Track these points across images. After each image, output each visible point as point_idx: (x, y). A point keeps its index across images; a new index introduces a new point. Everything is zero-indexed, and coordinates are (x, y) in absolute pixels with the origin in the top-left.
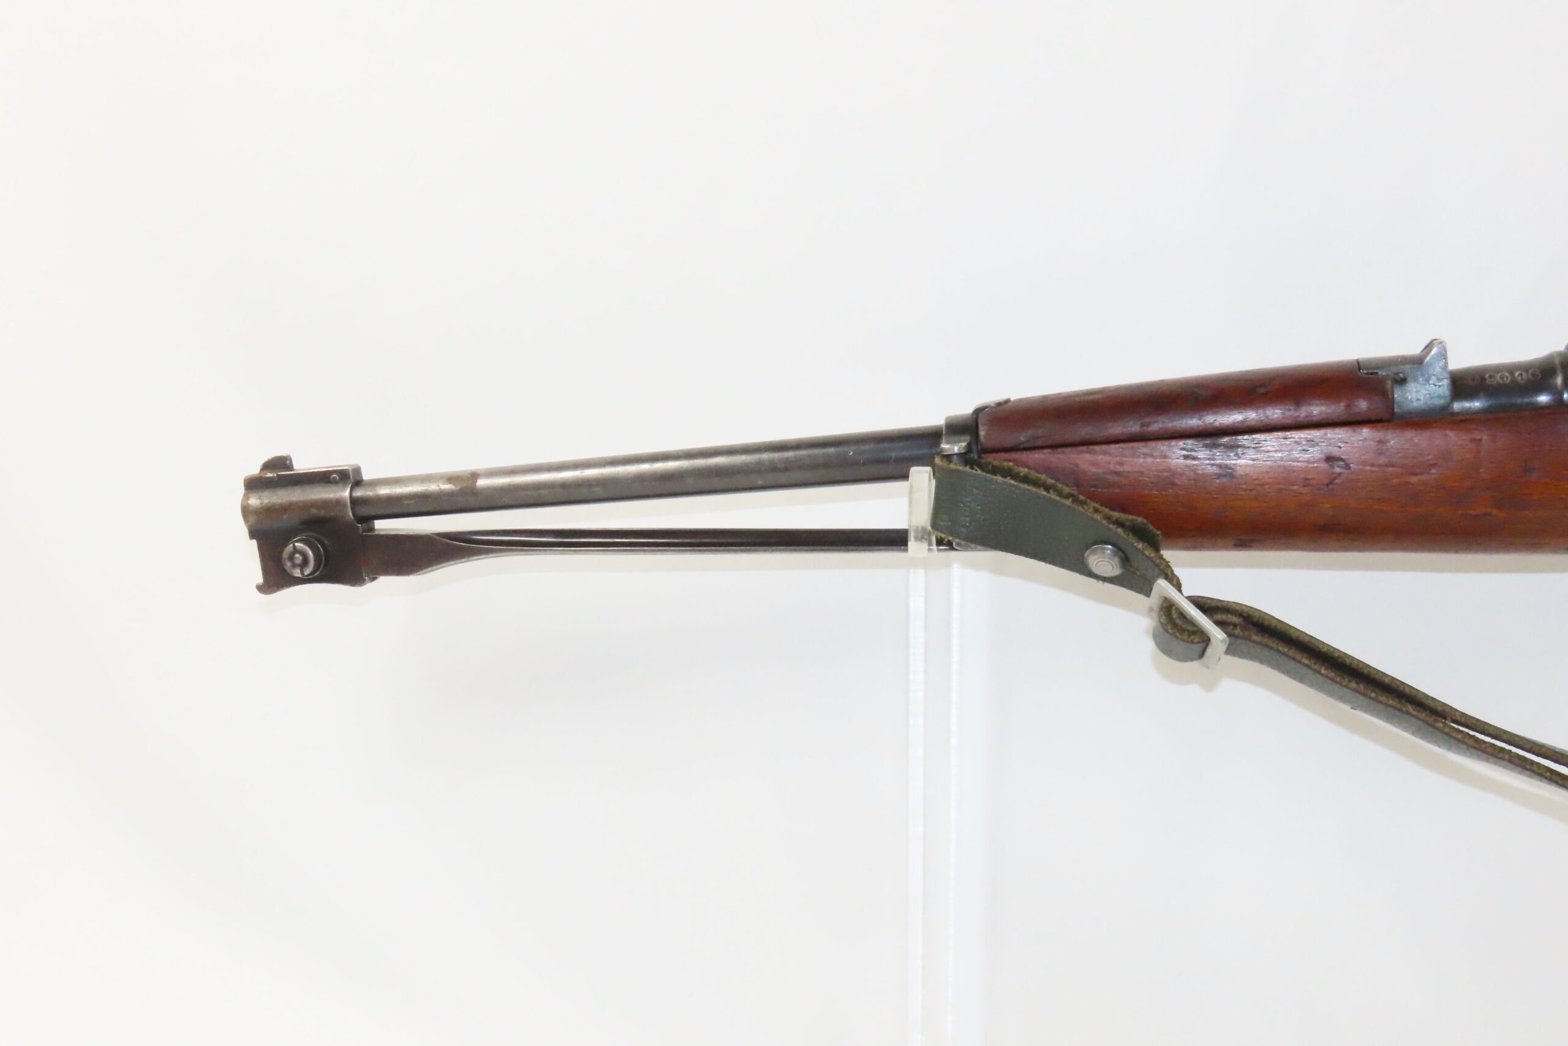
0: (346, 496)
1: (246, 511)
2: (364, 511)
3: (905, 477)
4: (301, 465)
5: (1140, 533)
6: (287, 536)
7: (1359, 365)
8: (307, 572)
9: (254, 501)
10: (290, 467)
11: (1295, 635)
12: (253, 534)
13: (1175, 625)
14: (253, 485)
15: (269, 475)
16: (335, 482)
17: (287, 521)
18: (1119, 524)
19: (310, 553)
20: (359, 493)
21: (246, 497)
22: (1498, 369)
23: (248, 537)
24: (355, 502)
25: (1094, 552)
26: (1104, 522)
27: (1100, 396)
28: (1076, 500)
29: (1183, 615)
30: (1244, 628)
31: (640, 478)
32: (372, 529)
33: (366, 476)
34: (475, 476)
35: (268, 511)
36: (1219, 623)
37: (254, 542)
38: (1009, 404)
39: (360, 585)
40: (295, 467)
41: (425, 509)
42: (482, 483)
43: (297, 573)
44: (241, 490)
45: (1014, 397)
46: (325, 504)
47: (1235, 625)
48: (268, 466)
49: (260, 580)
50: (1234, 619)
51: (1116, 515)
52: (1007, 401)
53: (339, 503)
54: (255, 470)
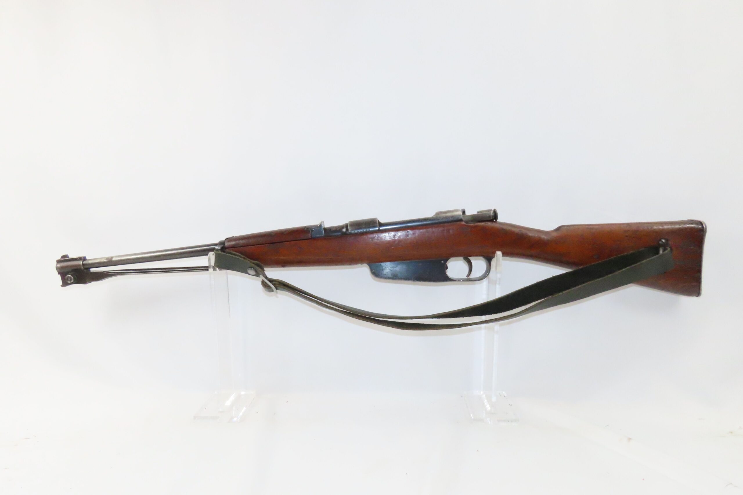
0: (81, 264)
1: (57, 268)
2: (86, 267)
3: (207, 255)
4: (71, 256)
5: (258, 265)
6: (67, 273)
7: (305, 227)
8: (72, 282)
9: (58, 265)
10: (68, 257)
11: (290, 286)
12: (59, 273)
13: (264, 285)
14: (59, 262)
15: (62, 259)
16: (79, 260)
17: (66, 270)
18: (254, 263)
19: (72, 277)
20: (85, 262)
21: (57, 265)
22: (333, 227)
23: (58, 274)
24: (83, 265)
25: (249, 269)
26: (250, 263)
27: (251, 235)
28: (244, 258)
29: (266, 283)
30: (279, 285)
31: (151, 257)
32: (90, 271)
33: (87, 258)
34: (112, 258)
35: (62, 268)
36: (273, 284)
37: (59, 275)
38: (234, 238)
39: (86, 284)
40: (69, 257)
41: (101, 266)
42: (114, 259)
43: (69, 282)
44: (56, 263)
45: (234, 236)
46: (76, 266)
47: (277, 284)
48: (62, 257)
49: (61, 284)
50: (277, 283)
51: (253, 261)
52: (233, 237)
53: (79, 265)
54: (59, 258)
